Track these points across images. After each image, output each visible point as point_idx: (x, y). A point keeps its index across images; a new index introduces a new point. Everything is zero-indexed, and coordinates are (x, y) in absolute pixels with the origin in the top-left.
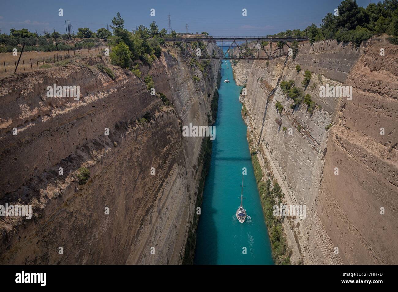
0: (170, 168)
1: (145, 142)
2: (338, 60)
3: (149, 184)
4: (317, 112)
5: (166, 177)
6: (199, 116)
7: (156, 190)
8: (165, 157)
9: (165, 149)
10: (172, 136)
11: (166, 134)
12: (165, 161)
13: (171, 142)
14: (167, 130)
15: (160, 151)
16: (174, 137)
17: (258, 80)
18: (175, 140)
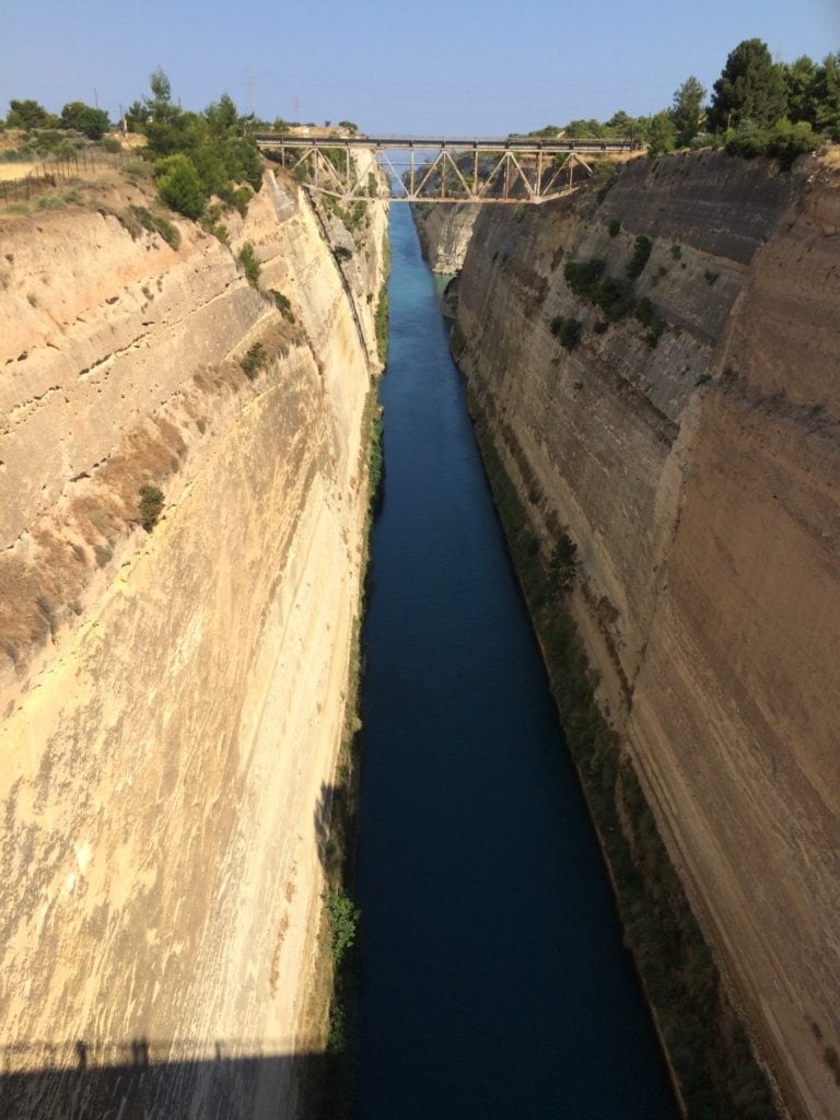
0: (307, 486)
1: (258, 418)
2: (728, 205)
3: (272, 525)
4: (668, 342)
5: (301, 507)
6: (353, 352)
7: (285, 541)
8: (298, 459)
9: (297, 437)
10: (307, 404)
11: (295, 398)
12: (297, 467)
13: (305, 419)
14: (298, 389)
15: (286, 444)
16: (310, 407)
17: (495, 258)
18: (313, 415)
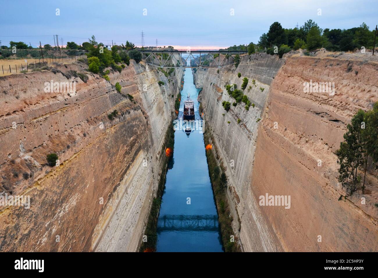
0: (136, 154)
1: (113, 133)
2: (267, 68)
3: (117, 167)
4: (251, 108)
5: (133, 161)
6: (163, 112)
7: (123, 171)
8: (132, 145)
9: (132, 138)
10: (138, 128)
11: (133, 126)
12: (131, 148)
13: (137, 133)
14: (134, 123)
15: (126, 140)
16: (140, 129)
17: (211, 84)
18: (141, 132)
